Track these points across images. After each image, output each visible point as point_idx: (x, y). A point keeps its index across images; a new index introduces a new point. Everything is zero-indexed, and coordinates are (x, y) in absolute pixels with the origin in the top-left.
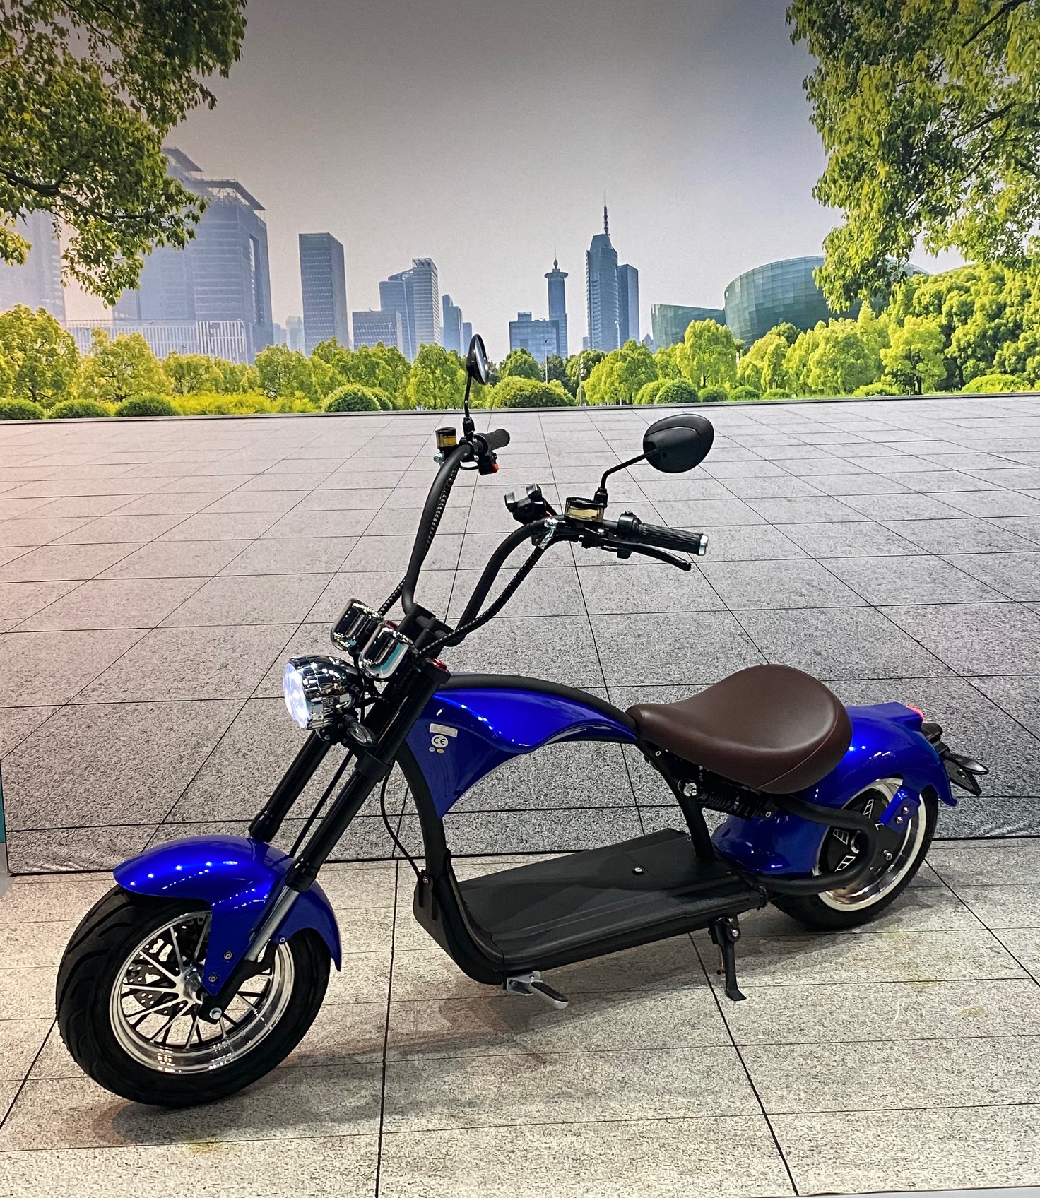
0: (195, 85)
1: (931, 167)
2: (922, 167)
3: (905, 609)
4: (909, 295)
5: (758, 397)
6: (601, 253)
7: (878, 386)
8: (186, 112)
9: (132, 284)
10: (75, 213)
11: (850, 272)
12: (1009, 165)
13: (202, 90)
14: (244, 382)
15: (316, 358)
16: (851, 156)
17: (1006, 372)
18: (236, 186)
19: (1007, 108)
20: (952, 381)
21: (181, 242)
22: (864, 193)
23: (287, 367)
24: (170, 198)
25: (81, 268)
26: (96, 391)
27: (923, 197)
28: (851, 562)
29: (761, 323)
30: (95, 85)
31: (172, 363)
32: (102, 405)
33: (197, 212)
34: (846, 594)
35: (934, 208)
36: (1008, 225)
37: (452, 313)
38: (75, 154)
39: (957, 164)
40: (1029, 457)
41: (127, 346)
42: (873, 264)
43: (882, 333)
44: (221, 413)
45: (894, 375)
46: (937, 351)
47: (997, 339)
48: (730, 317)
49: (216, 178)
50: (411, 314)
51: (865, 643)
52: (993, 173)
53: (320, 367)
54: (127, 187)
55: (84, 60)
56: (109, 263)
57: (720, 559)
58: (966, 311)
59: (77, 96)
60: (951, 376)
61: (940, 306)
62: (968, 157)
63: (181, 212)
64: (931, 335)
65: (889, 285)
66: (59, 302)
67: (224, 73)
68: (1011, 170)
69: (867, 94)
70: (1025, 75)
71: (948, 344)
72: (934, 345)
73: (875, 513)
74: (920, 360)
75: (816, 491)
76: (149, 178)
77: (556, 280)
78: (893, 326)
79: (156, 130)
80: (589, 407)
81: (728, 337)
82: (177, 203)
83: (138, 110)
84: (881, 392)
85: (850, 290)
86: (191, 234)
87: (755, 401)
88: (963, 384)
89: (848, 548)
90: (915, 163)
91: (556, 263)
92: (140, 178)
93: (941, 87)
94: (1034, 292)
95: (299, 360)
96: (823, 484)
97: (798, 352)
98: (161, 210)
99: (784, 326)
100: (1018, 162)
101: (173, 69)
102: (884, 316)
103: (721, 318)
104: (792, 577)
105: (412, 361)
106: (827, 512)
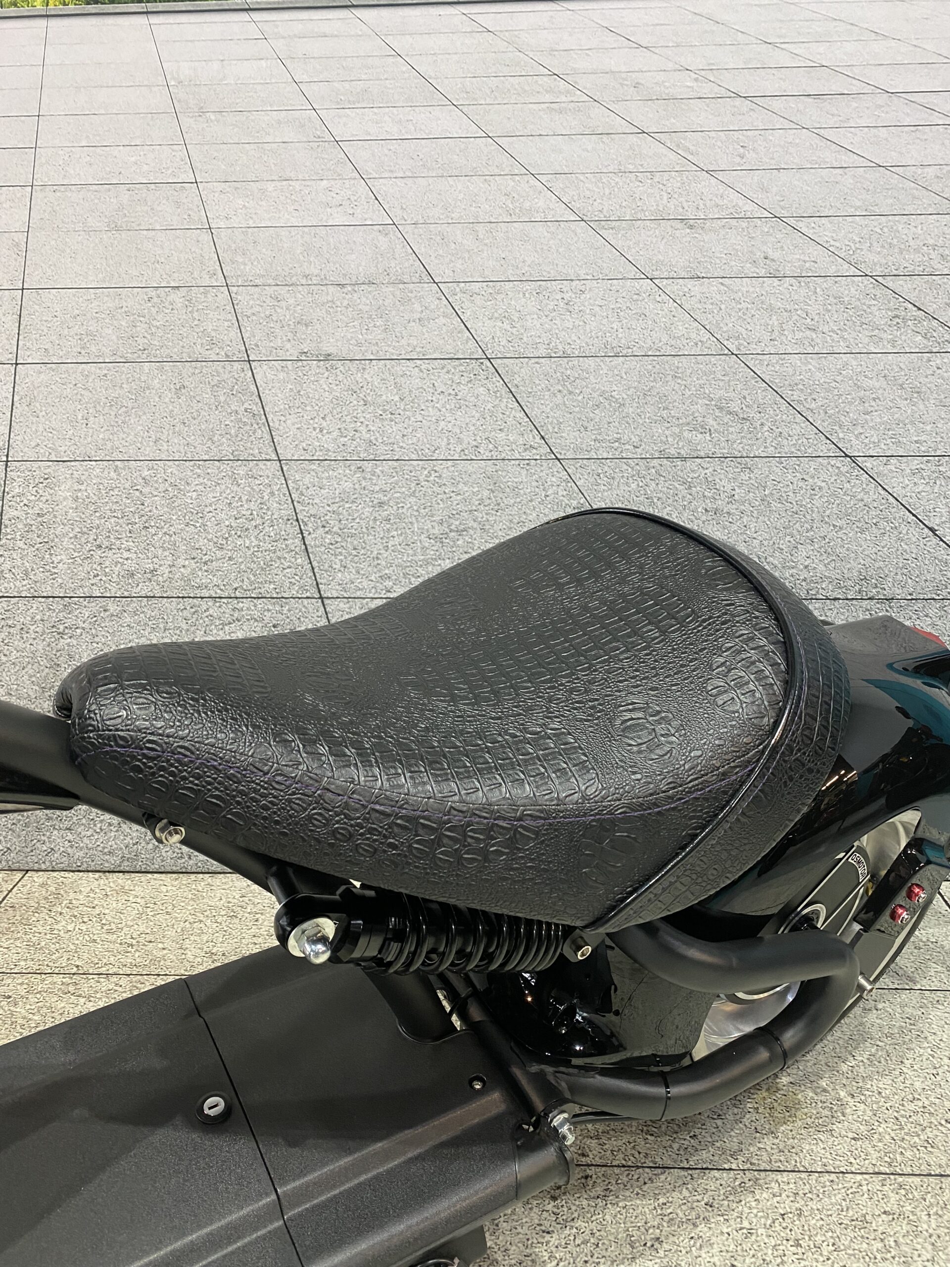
3: (915, 463)
28: (814, 362)
34: (796, 430)
51: (825, 530)
57: (542, 352)
73: (874, 260)
89: (808, 333)
96: (764, 189)
104: (688, 393)
106: (770, 253)
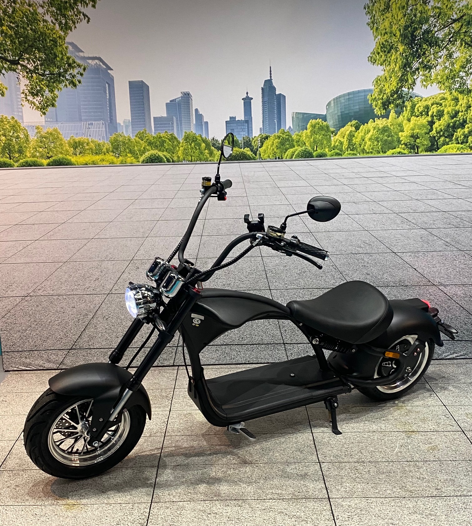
0: (80, 12)
1: (424, 46)
2: (420, 46)
4: (413, 107)
5: (341, 155)
6: (268, 88)
7: (398, 150)
8: (77, 25)
9: (53, 105)
10: (27, 73)
11: (385, 96)
12: (461, 44)
13: (83, 14)
14: (104, 150)
15: (137, 139)
16: (386, 41)
17: (458, 143)
18: (99, 59)
19: (461, 17)
20: (433, 147)
21: (75, 85)
22: (392, 58)
23: (124, 143)
24: (70, 65)
25: (30, 98)
26: (38, 154)
27: (420, 60)
28: (385, 232)
29: (343, 121)
30: (35, 13)
31: (71, 141)
32: (40, 161)
33: (82, 71)
34: (382, 247)
35: (425, 66)
36: (461, 73)
37: (199, 117)
39: (436, 44)
40: (468, 183)
41: (51, 134)
42: (396, 92)
43: (400, 125)
44: (94, 164)
45: (406, 145)
46: (426, 133)
47: (454, 128)
48: (328, 118)
49: (91, 55)
50: (181, 118)
51: (390, 270)
52: (454, 49)
53: (139, 142)
54: (50, 60)
56: (43, 95)
57: (323, 231)
58: (440, 114)
59: (27, 18)
60: (433, 145)
61: (427, 112)
62: (442, 41)
63: (75, 71)
64: (423, 126)
65: (403, 102)
67: (94, 6)
68: (463, 47)
69: (394, 12)
71: (431, 130)
72: (425, 131)
73: (396, 209)
74: (418, 138)
75: (368, 199)
76: (60, 56)
77: (247, 101)
78: (405, 122)
79: (63, 34)
80: (262, 160)
81: (327, 127)
82: (73, 68)
83: (54, 24)
84: (399, 153)
85: (385, 105)
86: (79, 82)
87: (340, 157)
88: (438, 149)
90: (416, 44)
91: (247, 93)
92: (56, 56)
93: (430, 7)
95: (129, 140)
96: (372, 196)
97: (360, 134)
98: (66, 71)
99: (354, 122)
100: (466, 43)
101: (70, 5)
102: (401, 117)
103: (324, 118)
104: (357, 239)
105: (181, 140)
106: (373, 209)
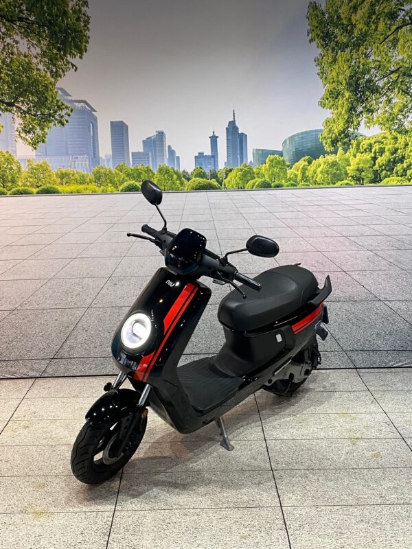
0: (69, 62)
1: (367, 93)
2: (363, 93)
3: (358, 272)
4: (358, 145)
5: (296, 186)
6: (232, 128)
7: (345, 182)
8: (66, 73)
9: (43, 141)
10: (21, 113)
11: (334, 136)
12: (399, 92)
13: (72, 64)
14: (88, 180)
15: (117, 171)
16: (334, 88)
17: (398, 176)
18: (85, 102)
19: (398, 69)
20: (376, 179)
21: (63, 124)
22: (340, 103)
23: (105, 174)
24: (59, 107)
25: (23, 135)
26: (28, 184)
27: (364, 105)
28: (335, 253)
29: (297, 156)
30: (29, 63)
31: (59, 173)
32: (30, 189)
33: (69, 112)
34: (333, 266)
35: (368, 109)
36: (399, 116)
37: (172, 152)
38: (21, 90)
39: (377, 91)
40: (408, 211)
41: (41, 166)
42: (344, 132)
43: (347, 160)
44: (78, 192)
45: (352, 177)
46: (370, 167)
47: (395, 162)
48: (284, 154)
49: (77, 99)
50: (155, 153)
52: (392, 95)
53: (118, 174)
54: (42, 103)
55: (25, 53)
56: (34, 133)
58: (382, 151)
59: (22, 67)
60: (376, 177)
61: (371, 149)
62: (382, 89)
63: (63, 112)
64: (367, 161)
65: (350, 141)
66: (14, 149)
67: (81, 57)
68: (400, 94)
69: (340, 64)
70: (405, 56)
71: (374, 164)
72: (369, 165)
74: (363, 171)
75: (321, 224)
76: (51, 99)
77: (214, 139)
78: (351, 157)
79: (53, 80)
80: (227, 190)
81: (284, 161)
82: (62, 109)
83: (46, 72)
84: (347, 184)
85: (334, 143)
86: (67, 121)
87: (295, 187)
88: (381, 181)
89: (334, 247)
90: (360, 92)
91: (214, 132)
92: (47, 99)
93: (371, 61)
94: (410, 143)
95: (110, 171)
96: (323, 221)
97: (312, 168)
98: (55, 112)
99: (307, 157)
100: (403, 91)
101: (61, 56)
102: (348, 153)
103: (281, 154)
105: (155, 172)
106: (325, 233)
